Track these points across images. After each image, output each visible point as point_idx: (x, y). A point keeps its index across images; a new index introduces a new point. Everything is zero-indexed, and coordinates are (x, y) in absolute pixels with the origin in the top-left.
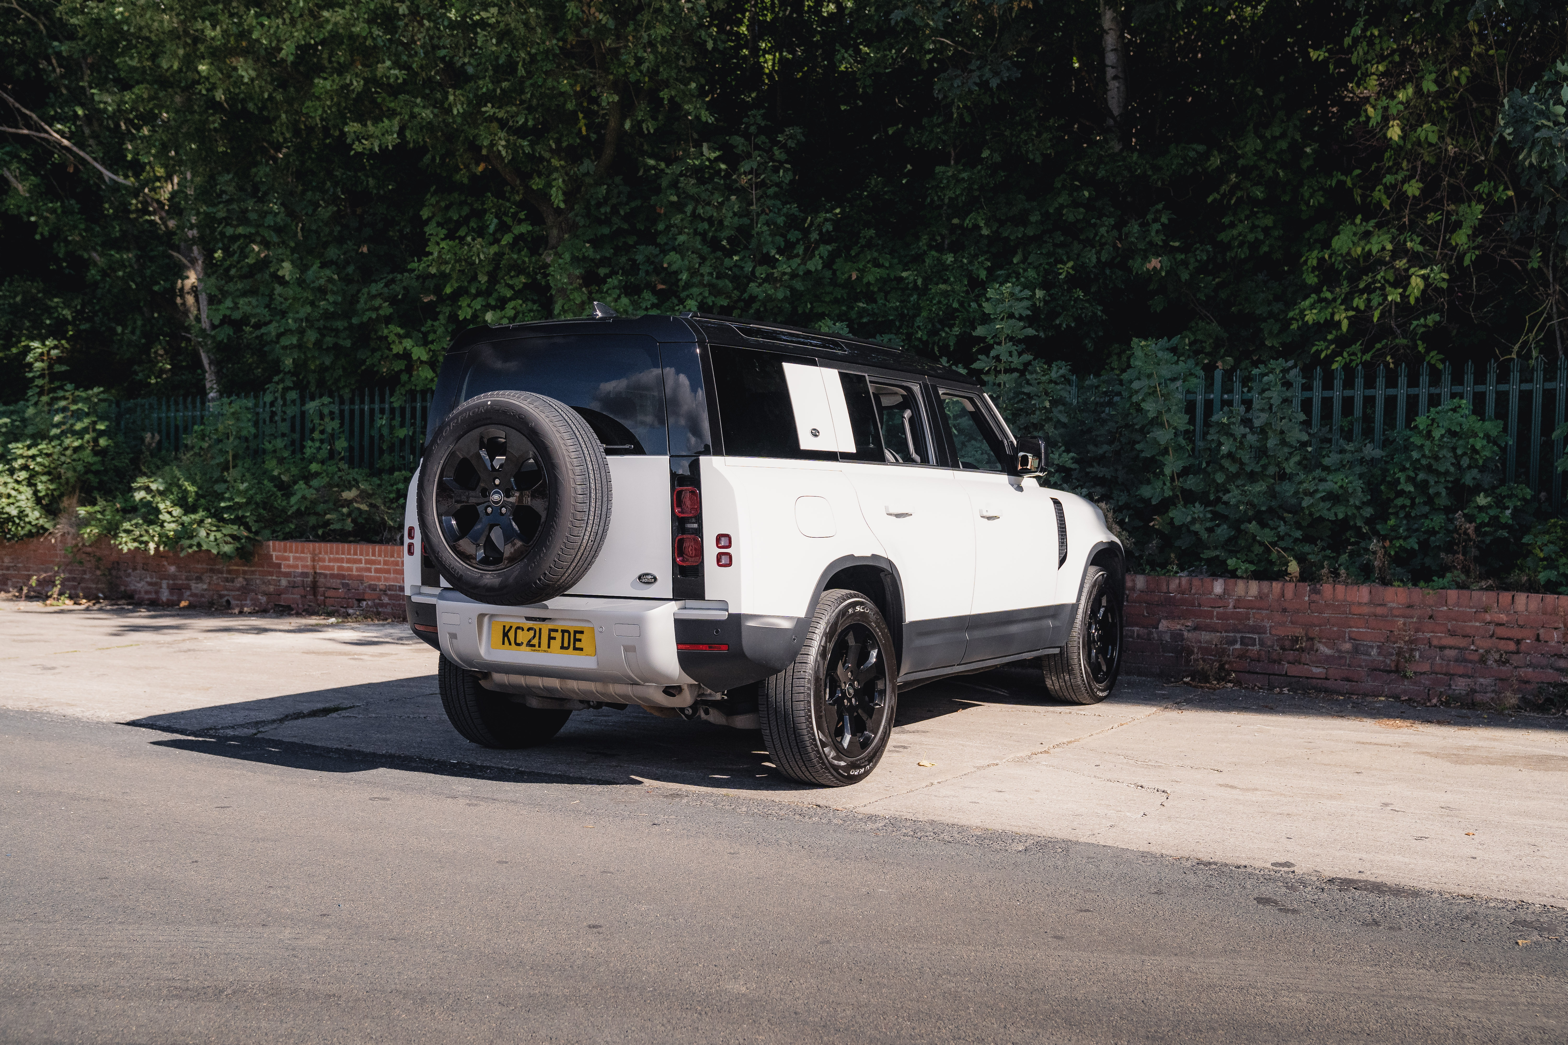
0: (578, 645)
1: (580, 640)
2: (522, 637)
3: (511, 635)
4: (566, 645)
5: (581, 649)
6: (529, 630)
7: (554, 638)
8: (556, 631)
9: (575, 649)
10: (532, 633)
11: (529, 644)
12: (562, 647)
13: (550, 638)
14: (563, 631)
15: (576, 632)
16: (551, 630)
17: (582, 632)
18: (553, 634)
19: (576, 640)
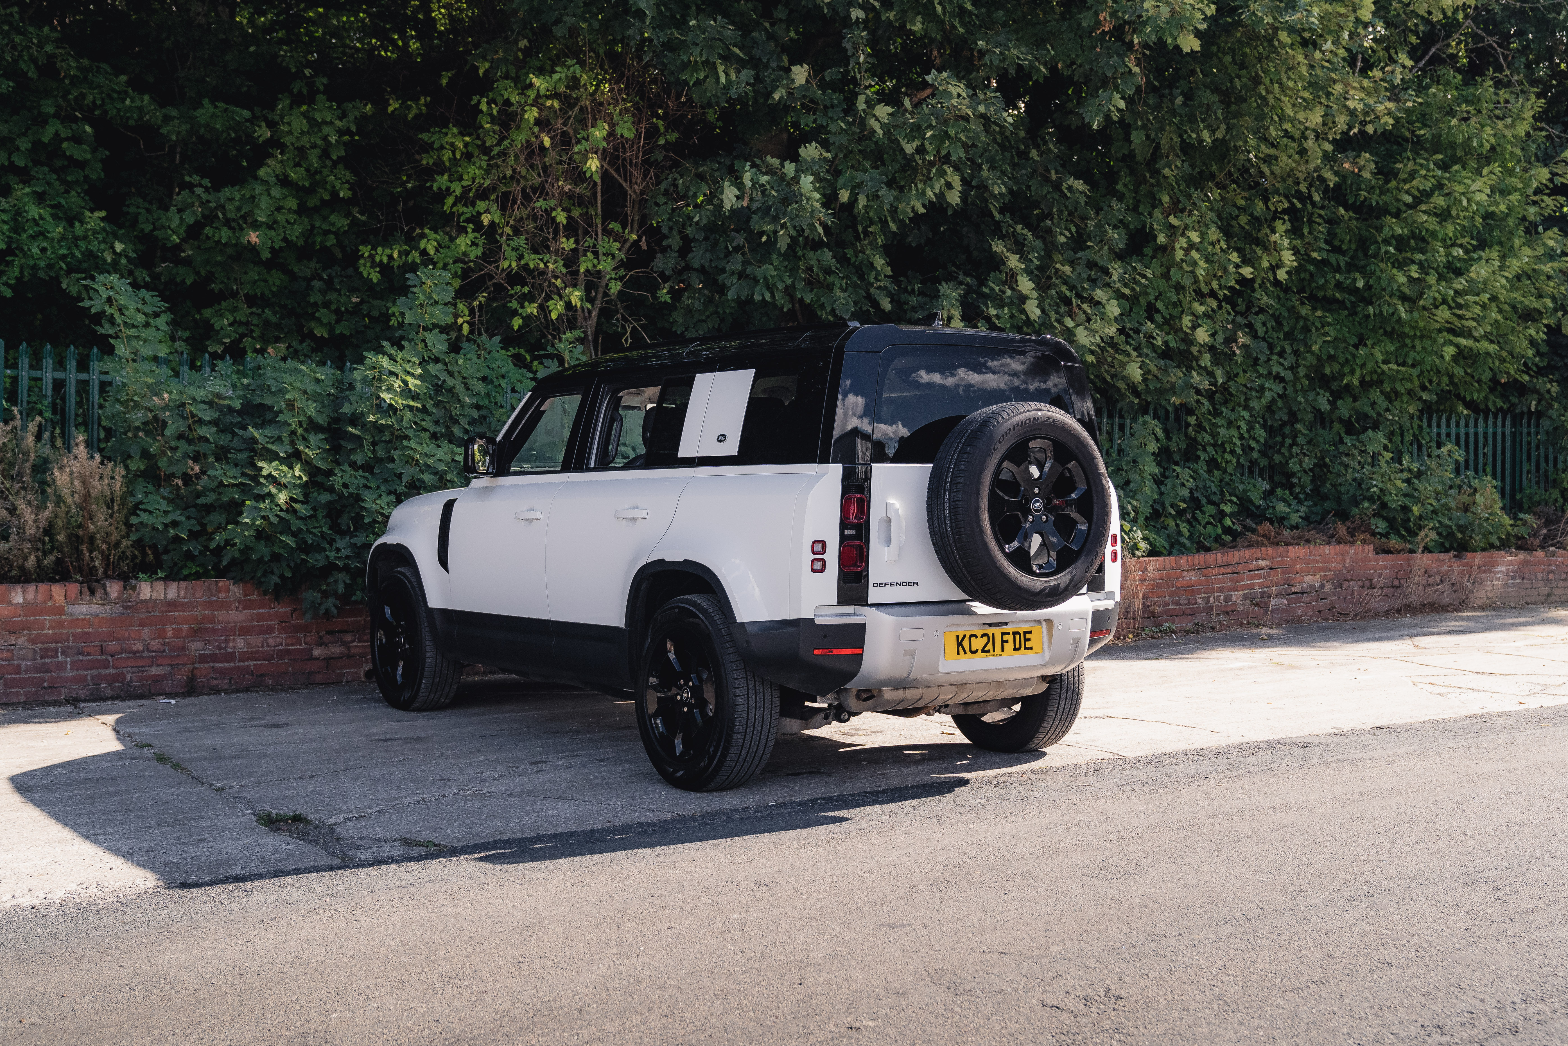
0: (1028, 644)
1: (1029, 640)
2: (978, 644)
3: (966, 643)
4: (1018, 646)
5: (1031, 648)
6: (982, 636)
7: (1007, 641)
8: (1008, 634)
9: (1026, 648)
10: (986, 638)
11: (983, 651)
12: (1015, 649)
13: (1004, 642)
14: (1014, 633)
15: (1025, 633)
16: (1003, 634)
17: (1030, 632)
18: (1005, 638)
19: (1026, 640)
